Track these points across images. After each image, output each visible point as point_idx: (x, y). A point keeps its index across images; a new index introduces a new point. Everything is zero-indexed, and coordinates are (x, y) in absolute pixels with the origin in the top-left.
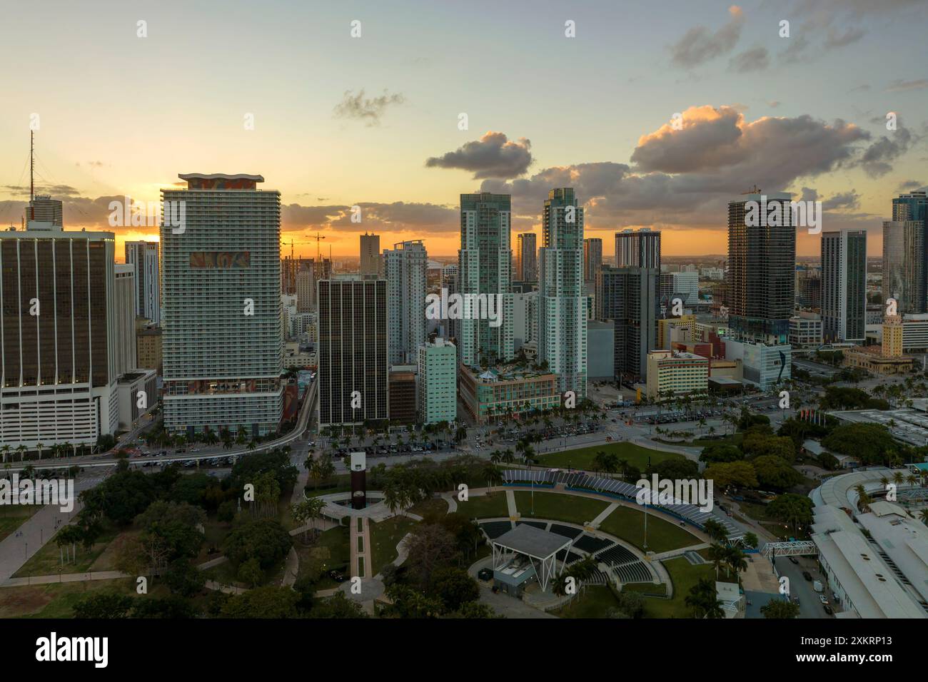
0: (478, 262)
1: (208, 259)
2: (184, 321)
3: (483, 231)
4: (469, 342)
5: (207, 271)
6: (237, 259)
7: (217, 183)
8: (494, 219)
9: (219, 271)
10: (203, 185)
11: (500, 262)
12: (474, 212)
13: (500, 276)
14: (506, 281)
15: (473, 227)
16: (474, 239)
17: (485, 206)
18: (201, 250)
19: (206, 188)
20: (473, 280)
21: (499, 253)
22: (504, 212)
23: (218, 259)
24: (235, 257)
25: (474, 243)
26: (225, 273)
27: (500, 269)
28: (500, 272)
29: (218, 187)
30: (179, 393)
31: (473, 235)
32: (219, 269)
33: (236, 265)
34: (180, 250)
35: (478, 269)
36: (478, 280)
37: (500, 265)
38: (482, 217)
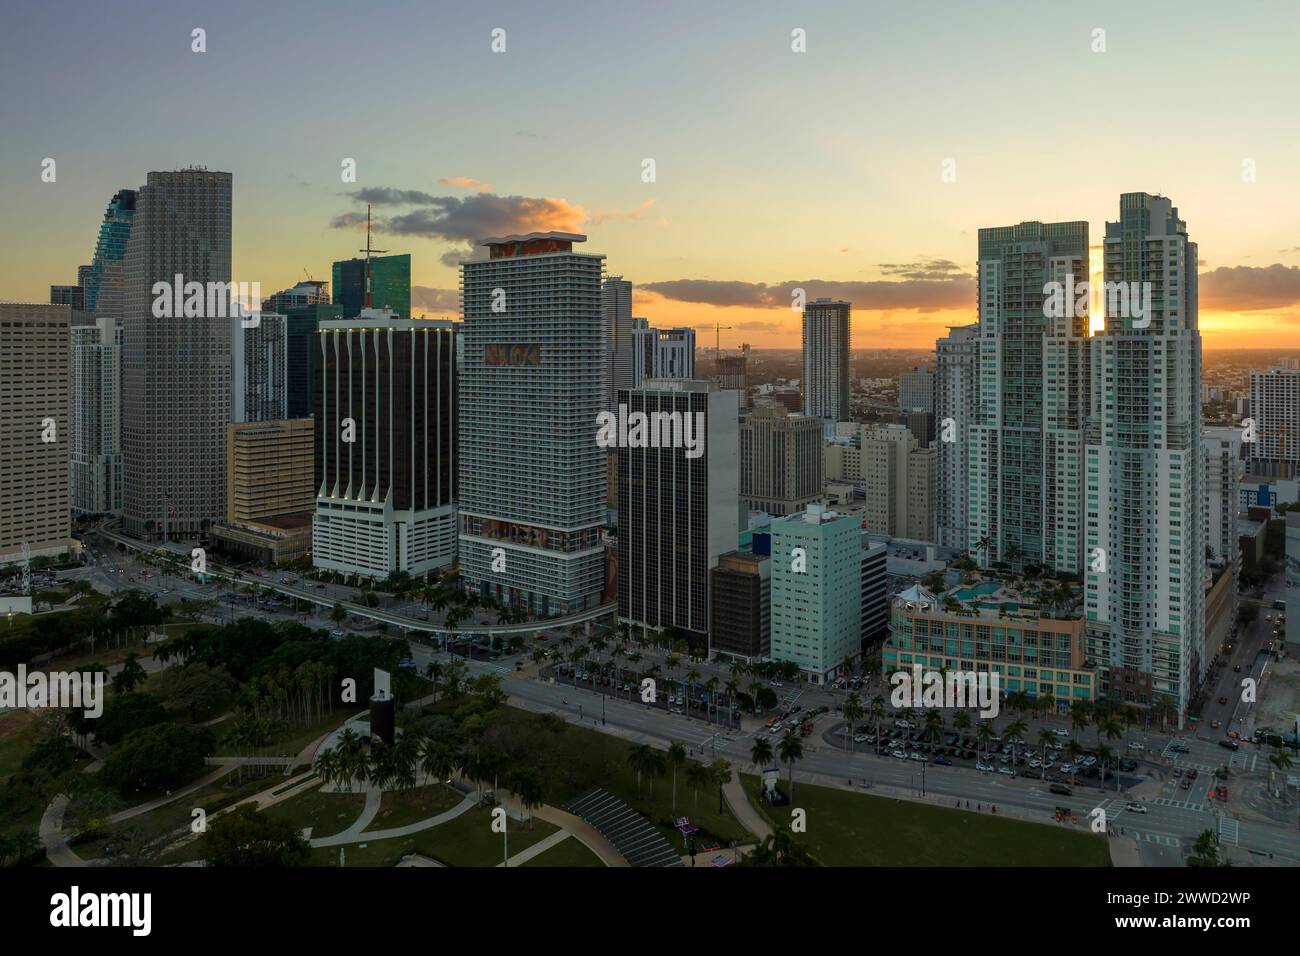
0: (998, 362)
1: (502, 354)
3: (1014, 300)
4: (979, 521)
5: (501, 370)
6: (529, 354)
8: (1036, 275)
9: (512, 370)
11: (1045, 363)
12: (997, 262)
13: (1046, 393)
14: (1061, 404)
15: (995, 293)
16: (995, 316)
17: (1018, 248)
18: (496, 342)
20: (988, 398)
21: (1045, 347)
22: (1061, 258)
23: (511, 354)
24: (527, 351)
25: (995, 324)
27: (1046, 377)
28: (1046, 385)
31: (995, 308)
32: (512, 367)
33: (528, 363)
35: (998, 376)
36: (998, 398)
37: (1046, 370)
38: (1010, 273)
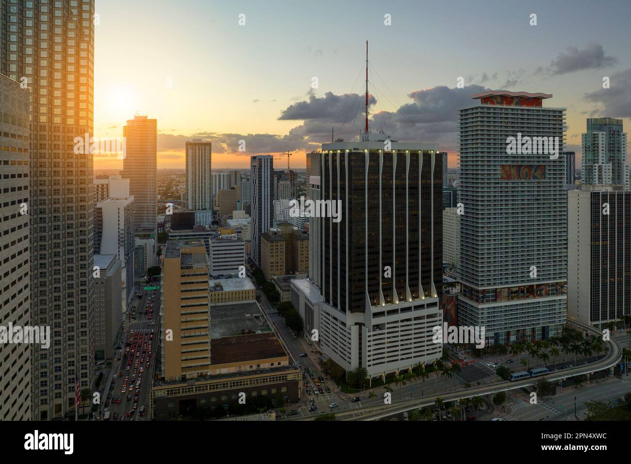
1: (513, 171)
2: (495, 231)
5: (513, 183)
6: (535, 172)
7: (516, 100)
9: (522, 183)
10: (505, 102)
18: (509, 163)
19: (507, 104)
23: (521, 172)
24: (533, 170)
26: (526, 185)
29: (517, 104)
30: (488, 301)
32: (523, 181)
33: (535, 177)
34: (492, 163)
